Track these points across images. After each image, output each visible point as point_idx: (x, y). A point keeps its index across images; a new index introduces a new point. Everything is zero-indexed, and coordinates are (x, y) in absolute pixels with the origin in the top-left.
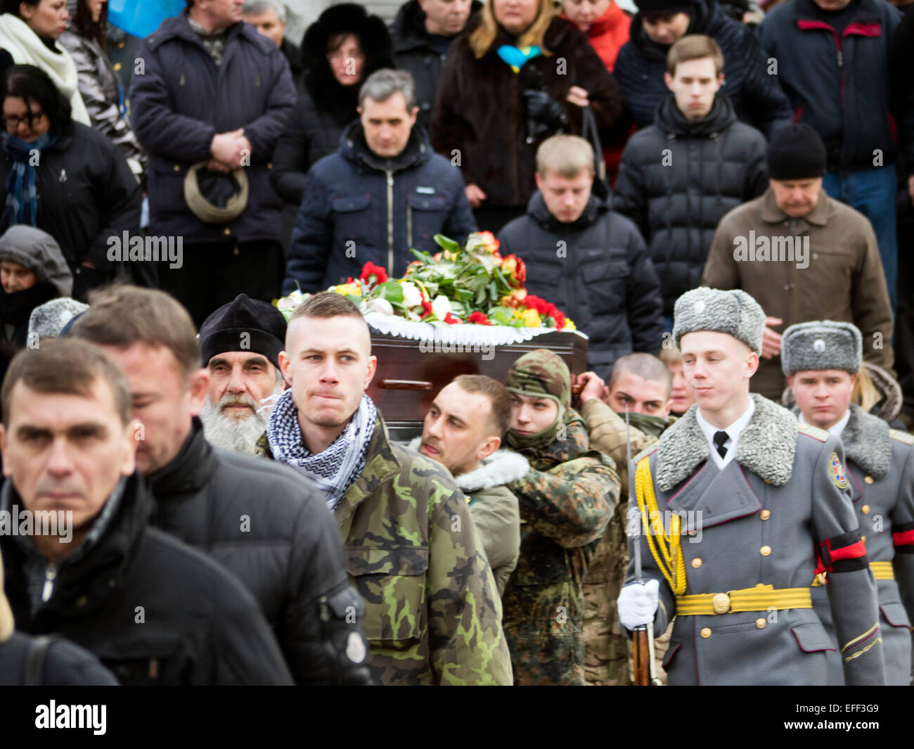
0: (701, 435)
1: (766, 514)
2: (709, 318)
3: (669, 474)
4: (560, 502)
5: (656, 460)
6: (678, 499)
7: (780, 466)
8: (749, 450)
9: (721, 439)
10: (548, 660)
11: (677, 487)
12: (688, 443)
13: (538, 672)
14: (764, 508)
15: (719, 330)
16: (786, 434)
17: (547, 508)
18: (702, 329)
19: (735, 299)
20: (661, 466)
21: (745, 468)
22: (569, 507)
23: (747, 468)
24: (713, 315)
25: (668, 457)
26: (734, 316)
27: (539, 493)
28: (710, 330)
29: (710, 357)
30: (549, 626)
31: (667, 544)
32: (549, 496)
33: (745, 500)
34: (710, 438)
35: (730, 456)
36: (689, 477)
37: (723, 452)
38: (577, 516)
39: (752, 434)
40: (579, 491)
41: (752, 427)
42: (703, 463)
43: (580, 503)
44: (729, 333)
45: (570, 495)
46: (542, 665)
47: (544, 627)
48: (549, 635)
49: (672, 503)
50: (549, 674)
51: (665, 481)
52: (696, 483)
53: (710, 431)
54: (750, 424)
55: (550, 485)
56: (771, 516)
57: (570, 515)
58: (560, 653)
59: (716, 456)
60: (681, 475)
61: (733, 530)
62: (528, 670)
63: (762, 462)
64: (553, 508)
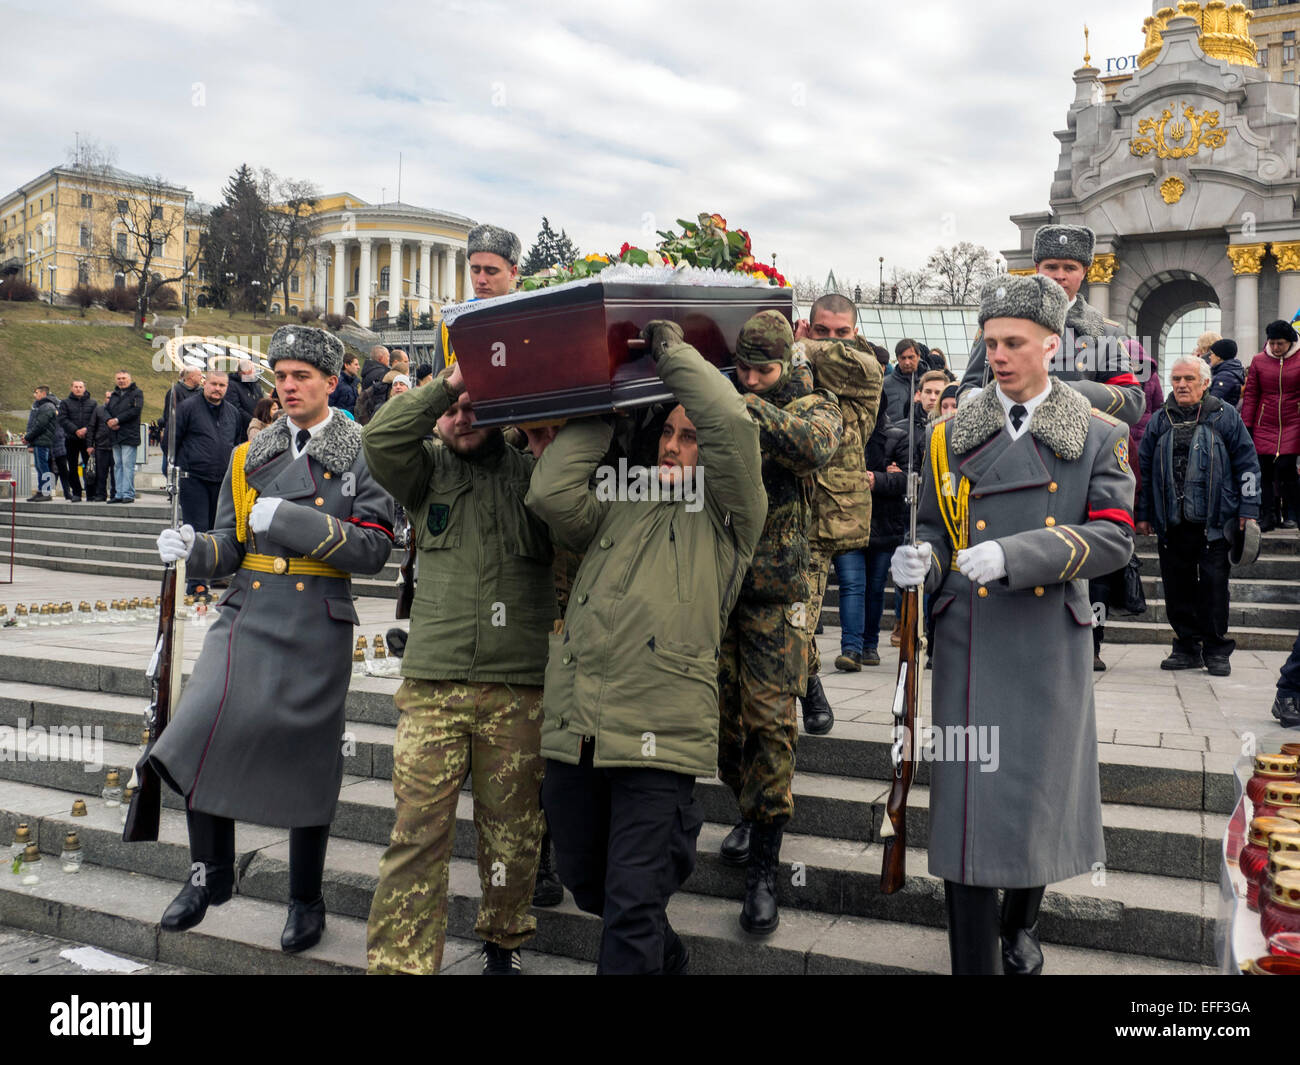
0: (999, 407)
1: (1054, 486)
2: (1009, 304)
3: (964, 438)
4: (800, 442)
5: (952, 425)
6: (970, 464)
7: (1073, 442)
8: (1045, 424)
9: (1018, 413)
10: (780, 564)
11: (969, 452)
12: (985, 412)
13: (771, 574)
14: (1053, 481)
15: (1020, 316)
16: (1080, 414)
17: (788, 446)
18: (1003, 315)
19: (1037, 284)
20: (956, 431)
21: (1037, 439)
22: (807, 447)
23: (1040, 441)
24: (1013, 302)
25: (964, 424)
26: (1035, 301)
27: (782, 432)
28: (1011, 316)
29: (1011, 342)
30: (780, 537)
31: (954, 504)
32: (790, 435)
33: (1035, 471)
34: (1007, 411)
35: (1023, 429)
36: (982, 444)
37: (1017, 425)
38: (813, 455)
39: (1047, 410)
40: (817, 432)
41: (1048, 404)
42: (998, 432)
43: (816, 444)
44: (1030, 318)
45: (809, 436)
46: (774, 569)
47: (776, 538)
48: (781, 545)
49: (964, 466)
50: (781, 576)
51: (959, 444)
52: (988, 451)
53: (1008, 404)
54: (1046, 400)
55: (792, 425)
56: (1058, 489)
57: (808, 454)
58: (790, 559)
59: (1011, 428)
60: (975, 441)
61: (1020, 498)
62: (762, 572)
63: (1056, 436)
64: (793, 447)
